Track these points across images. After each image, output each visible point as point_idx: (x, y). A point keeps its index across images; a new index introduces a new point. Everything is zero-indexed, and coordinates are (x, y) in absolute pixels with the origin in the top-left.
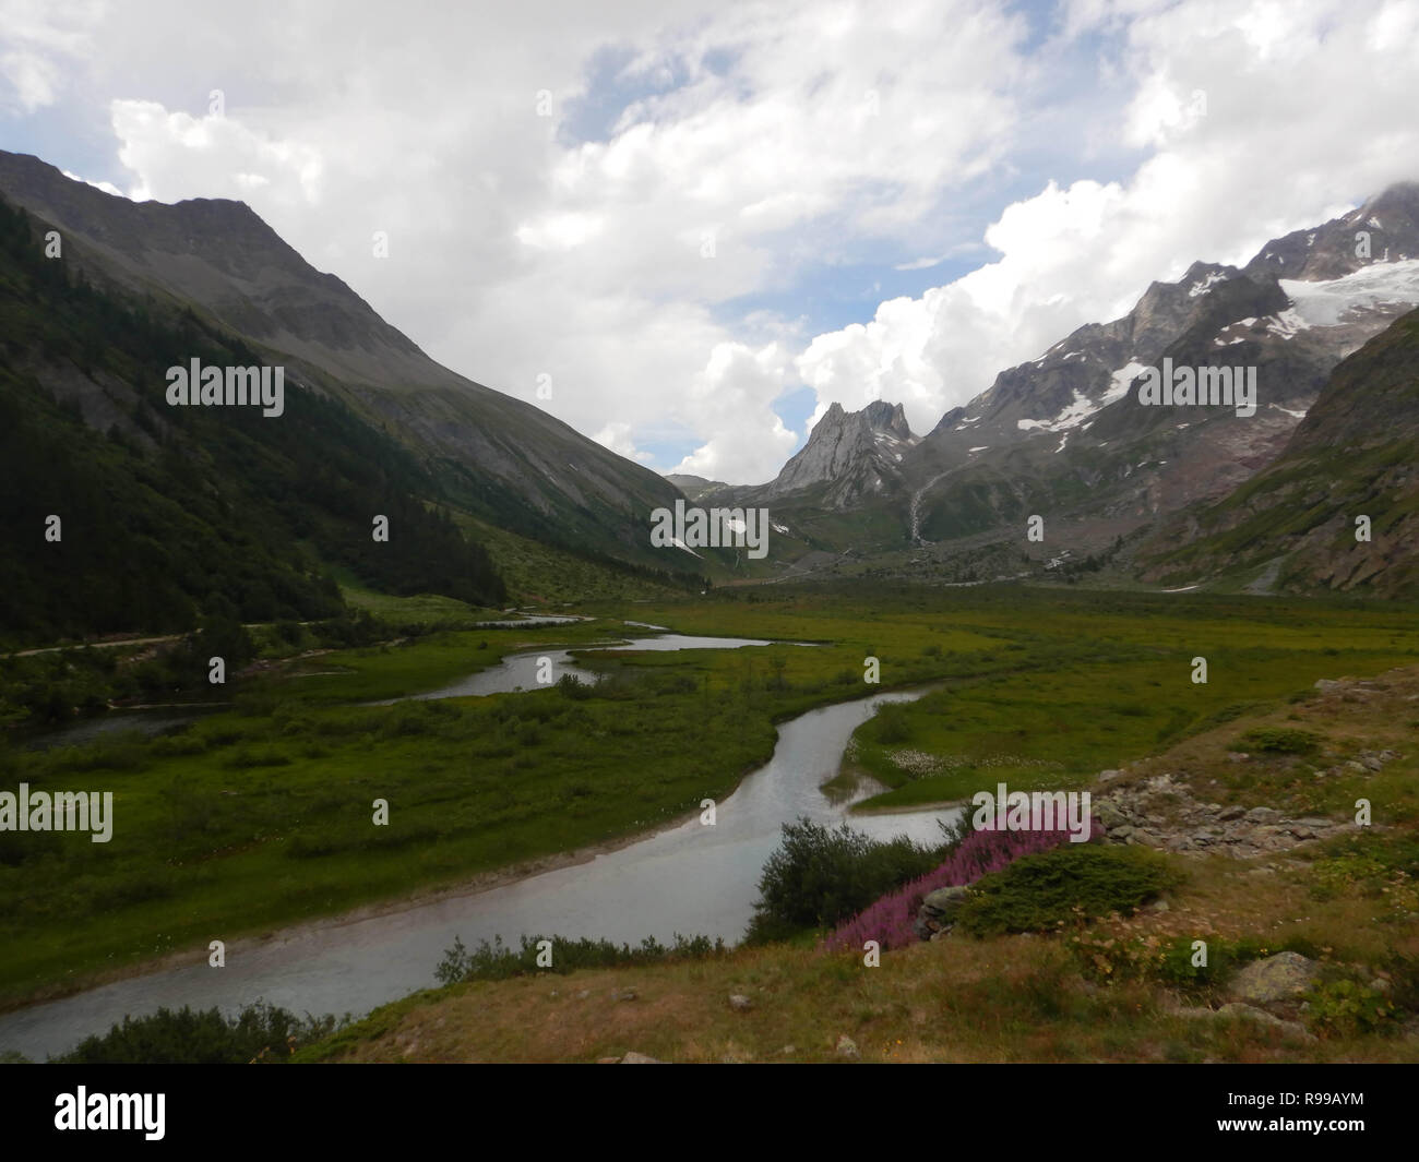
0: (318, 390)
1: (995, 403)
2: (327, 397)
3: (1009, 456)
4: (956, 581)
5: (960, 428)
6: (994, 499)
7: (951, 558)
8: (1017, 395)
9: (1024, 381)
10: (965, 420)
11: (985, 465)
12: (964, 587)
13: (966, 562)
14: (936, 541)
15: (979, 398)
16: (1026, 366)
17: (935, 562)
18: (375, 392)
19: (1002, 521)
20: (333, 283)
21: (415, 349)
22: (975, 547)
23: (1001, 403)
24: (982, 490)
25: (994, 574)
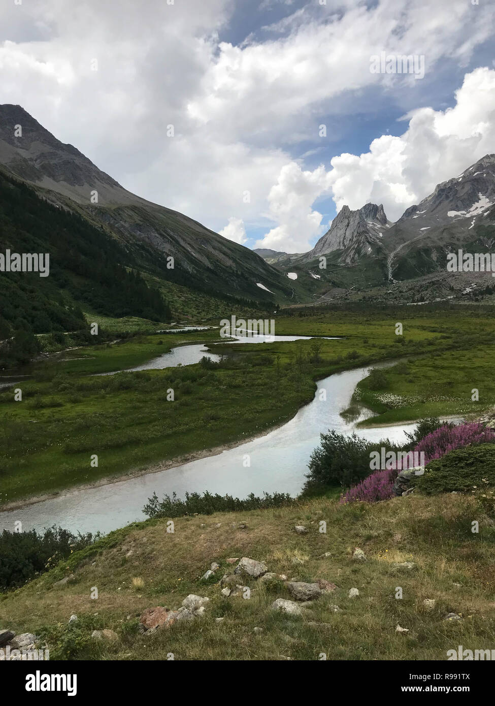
0: (66, 208)
1: (435, 202)
2: (71, 212)
3: (443, 232)
4: (413, 302)
5: (415, 217)
6: (434, 256)
7: (410, 289)
8: (447, 197)
9: (451, 189)
10: (418, 212)
11: (429, 237)
12: (417, 305)
13: (418, 291)
14: (402, 280)
15: (426, 200)
16: (452, 181)
17: (401, 292)
18: (96, 208)
19: (439, 268)
20: (70, 149)
21: (116, 184)
22: (424, 283)
23: (437, 202)
24: (427, 251)
25: (434, 297)
